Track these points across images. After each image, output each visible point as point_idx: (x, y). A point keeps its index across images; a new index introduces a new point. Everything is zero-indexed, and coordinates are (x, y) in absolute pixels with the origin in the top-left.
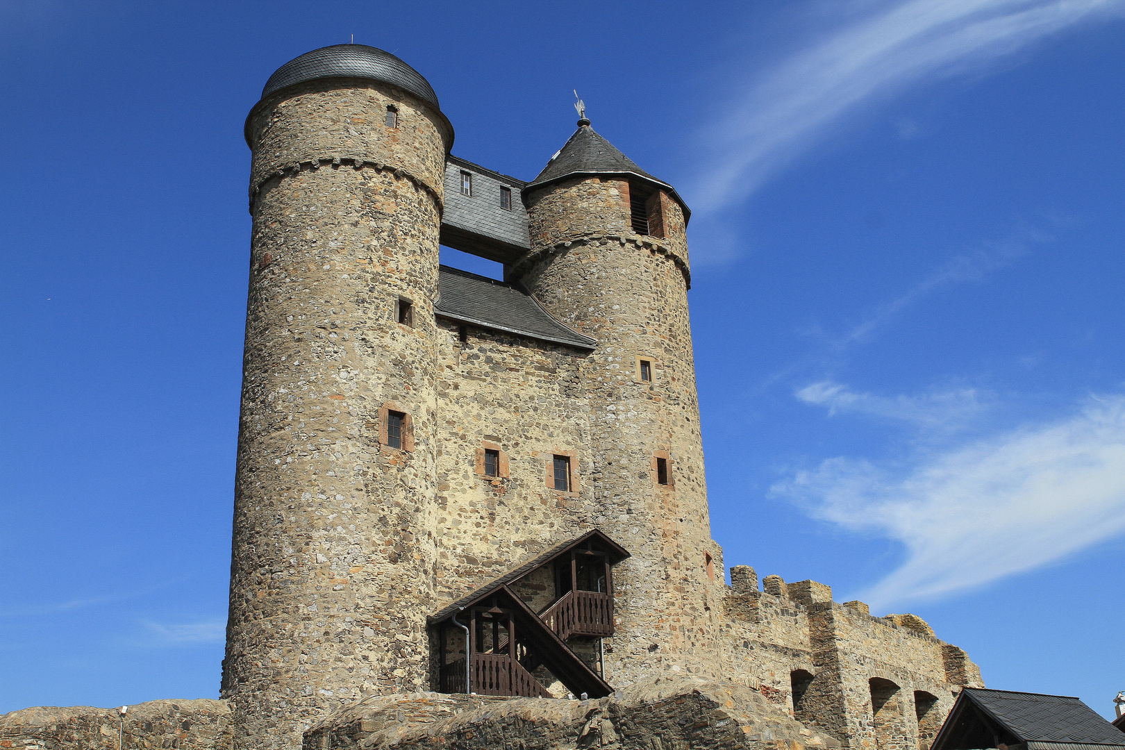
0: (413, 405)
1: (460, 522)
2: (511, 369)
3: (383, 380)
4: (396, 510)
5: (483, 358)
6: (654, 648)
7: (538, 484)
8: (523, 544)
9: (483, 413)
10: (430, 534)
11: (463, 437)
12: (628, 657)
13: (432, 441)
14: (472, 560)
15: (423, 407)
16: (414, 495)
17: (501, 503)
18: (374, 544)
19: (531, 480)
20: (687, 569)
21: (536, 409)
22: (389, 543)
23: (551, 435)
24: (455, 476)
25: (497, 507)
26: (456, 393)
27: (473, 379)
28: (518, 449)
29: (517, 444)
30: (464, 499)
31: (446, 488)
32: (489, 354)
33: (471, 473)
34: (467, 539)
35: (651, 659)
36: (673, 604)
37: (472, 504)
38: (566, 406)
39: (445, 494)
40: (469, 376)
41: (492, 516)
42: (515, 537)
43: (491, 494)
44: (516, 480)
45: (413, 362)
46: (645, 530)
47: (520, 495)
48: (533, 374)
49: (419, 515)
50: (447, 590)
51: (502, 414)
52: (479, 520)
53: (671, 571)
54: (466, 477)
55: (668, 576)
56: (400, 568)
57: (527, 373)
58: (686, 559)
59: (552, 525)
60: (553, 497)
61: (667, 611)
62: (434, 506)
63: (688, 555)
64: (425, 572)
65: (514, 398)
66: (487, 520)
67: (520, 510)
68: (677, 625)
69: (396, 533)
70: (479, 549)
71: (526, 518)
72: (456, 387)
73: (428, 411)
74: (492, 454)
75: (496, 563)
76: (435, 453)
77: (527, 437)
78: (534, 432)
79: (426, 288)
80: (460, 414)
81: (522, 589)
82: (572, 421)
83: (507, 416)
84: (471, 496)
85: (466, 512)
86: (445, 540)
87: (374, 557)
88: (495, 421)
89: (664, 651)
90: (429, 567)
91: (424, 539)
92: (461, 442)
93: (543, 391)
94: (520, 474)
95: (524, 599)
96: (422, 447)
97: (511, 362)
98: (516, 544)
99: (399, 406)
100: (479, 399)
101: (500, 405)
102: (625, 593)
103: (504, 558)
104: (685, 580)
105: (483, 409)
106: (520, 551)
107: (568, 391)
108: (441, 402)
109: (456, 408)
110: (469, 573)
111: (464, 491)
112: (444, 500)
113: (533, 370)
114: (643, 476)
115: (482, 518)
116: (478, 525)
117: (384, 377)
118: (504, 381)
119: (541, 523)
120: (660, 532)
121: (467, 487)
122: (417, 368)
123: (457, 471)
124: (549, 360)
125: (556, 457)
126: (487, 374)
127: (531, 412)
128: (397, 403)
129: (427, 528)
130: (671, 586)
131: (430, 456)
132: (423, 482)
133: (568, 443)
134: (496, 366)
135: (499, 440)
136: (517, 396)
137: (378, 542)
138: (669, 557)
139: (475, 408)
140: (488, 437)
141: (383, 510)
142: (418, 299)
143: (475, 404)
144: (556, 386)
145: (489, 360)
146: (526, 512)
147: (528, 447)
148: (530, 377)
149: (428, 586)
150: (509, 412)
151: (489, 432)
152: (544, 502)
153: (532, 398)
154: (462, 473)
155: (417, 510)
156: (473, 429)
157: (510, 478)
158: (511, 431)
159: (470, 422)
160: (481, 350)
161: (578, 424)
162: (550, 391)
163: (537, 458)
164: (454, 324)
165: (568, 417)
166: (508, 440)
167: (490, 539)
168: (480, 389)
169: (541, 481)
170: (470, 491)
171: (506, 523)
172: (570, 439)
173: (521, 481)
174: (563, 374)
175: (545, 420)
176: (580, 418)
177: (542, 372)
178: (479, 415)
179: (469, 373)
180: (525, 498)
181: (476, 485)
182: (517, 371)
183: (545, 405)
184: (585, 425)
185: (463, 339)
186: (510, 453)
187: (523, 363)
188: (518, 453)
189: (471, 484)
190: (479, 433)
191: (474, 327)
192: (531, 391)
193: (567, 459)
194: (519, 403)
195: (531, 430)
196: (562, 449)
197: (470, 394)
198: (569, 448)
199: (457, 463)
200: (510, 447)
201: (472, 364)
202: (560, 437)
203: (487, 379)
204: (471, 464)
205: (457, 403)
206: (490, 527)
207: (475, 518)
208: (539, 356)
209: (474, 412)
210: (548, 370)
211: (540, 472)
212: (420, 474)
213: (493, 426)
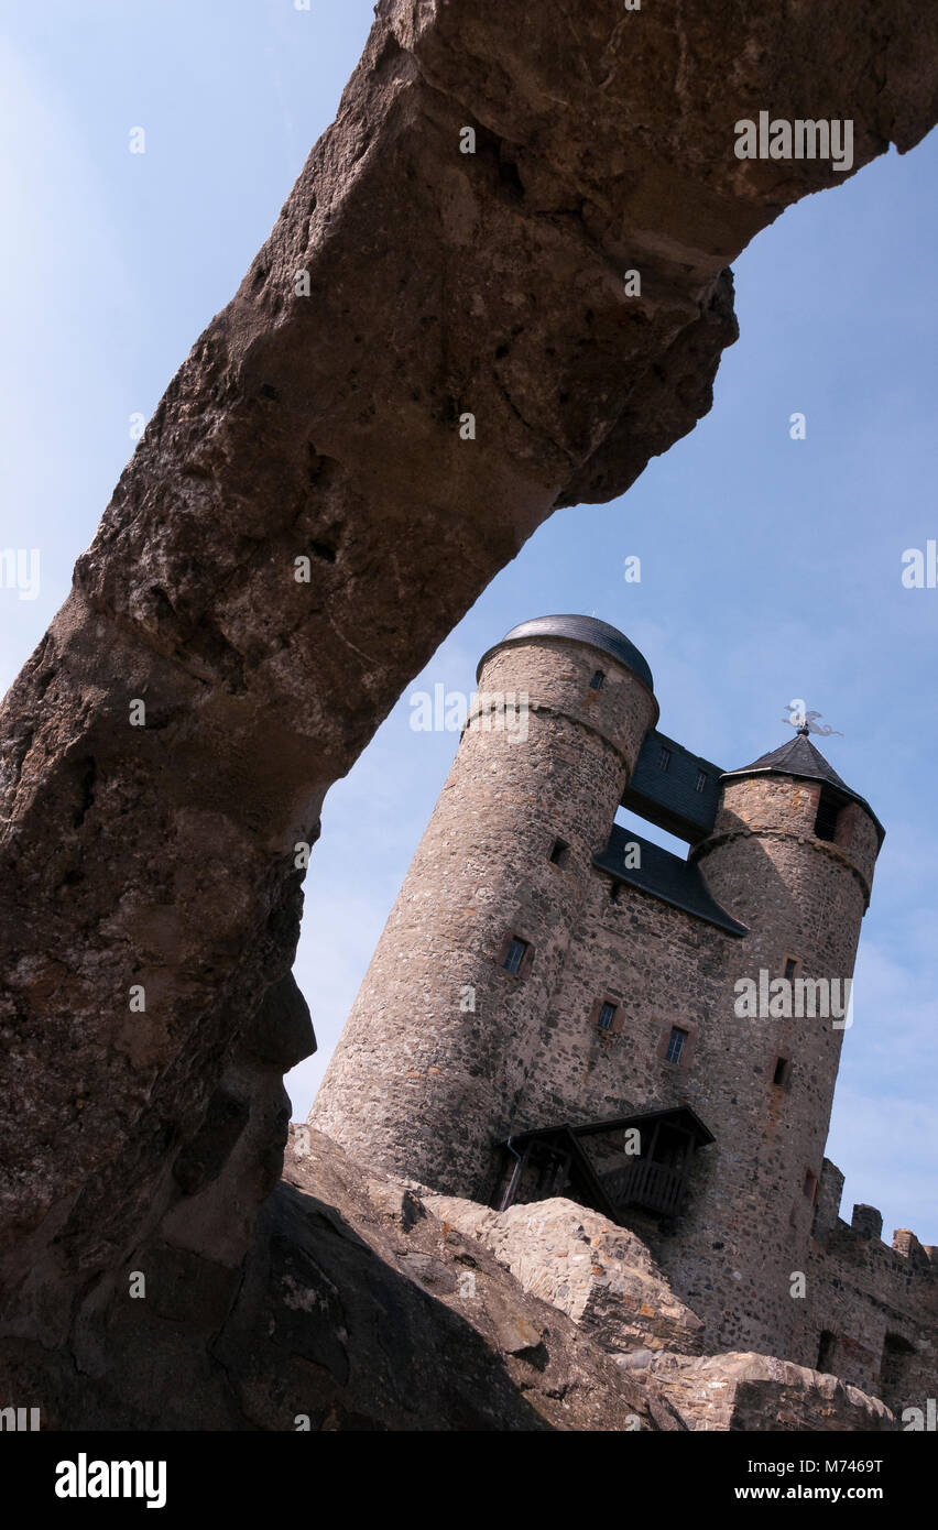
0: (540, 938)
1: (558, 1061)
2: (654, 934)
3: (517, 908)
4: (491, 1028)
5: (629, 915)
6: (719, 1246)
7: (647, 1050)
8: (616, 1101)
9: (613, 967)
10: (521, 1062)
11: (586, 984)
12: (690, 1247)
13: (551, 977)
14: (558, 1101)
15: (551, 944)
16: (516, 1019)
17: (605, 1056)
18: (460, 1052)
19: (643, 1042)
20: (780, 1178)
21: (667, 978)
22: (475, 1055)
23: (676, 1006)
24: (567, 1017)
25: (600, 1058)
26: (591, 942)
27: (613, 932)
28: (639, 1010)
29: (638, 1005)
30: (568, 1041)
31: (555, 1025)
32: (636, 914)
33: (583, 1019)
34: (560, 1080)
35: (714, 1256)
36: (754, 1208)
37: (575, 1047)
38: (701, 983)
39: (552, 1031)
40: (609, 929)
41: (592, 1065)
42: (608, 1092)
43: (598, 1044)
44: (627, 1038)
45: (554, 899)
46: (745, 1124)
47: (626, 1054)
48: (675, 944)
49: (515, 1041)
50: (524, 1121)
51: (633, 974)
52: (578, 1066)
53: (761, 1172)
54: (577, 1021)
55: (756, 1177)
56: (479, 1082)
57: (669, 942)
58: (782, 1167)
59: (651, 1092)
60: (660, 1065)
61: (745, 1214)
62: (534, 1038)
63: (786, 1164)
64: (504, 1095)
65: (648, 961)
66: (586, 1068)
67: (622, 1069)
68: (752, 1230)
69: (485, 1049)
70: (570, 1093)
71: (626, 1077)
72: (594, 936)
73: (555, 949)
74: (610, 1006)
75: (583, 1111)
76: (552, 990)
77: (650, 1002)
78: (659, 998)
79: (589, 838)
80: (590, 961)
81: (602, 1145)
82: (702, 999)
83: (636, 976)
84: (576, 1040)
85: (567, 1053)
86: (537, 1074)
87: (455, 1063)
88: (624, 978)
89: (730, 1252)
90: (510, 1093)
91: (512, 1064)
92: (582, 987)
93: (681, 962)
94: (634, 1035)
95: (599, 1154)
96: (538, 979)
97: (657, 928)
98: (608, 1099)
99: (526, 934)
100: (612, 952)
101: (633, 964)
102: (706, 1182)
103: (591, 1108)
104: (775, 1188)
105: (613, 962)
106: (609, 1108)
107: (706, 969)
108: (574, 945)
109: (588, 955)
110: (551, 1112)
111: (571, 1034)
112: (549, 1036)
113: (675, 941)
114: (757, 1070)
115: (581, 1064)
116: (575, 1069)
117: (519, 905)
118: (644, 943)
119: (640, 1086)
120: (761, 1131)
121: (575, 1031)
122: (555, 906)
123: (570, 1013)
124: (696, 936)
125: (675, 1028)
126: (628, 932)
127: (662, 979)
128: (525, 932)
129: (521, 1054)
130: (757, 1189)
131: (543, 990)
132: (529, 1012)
134: (640, 928)
135: (621, 996)
136: (653, 961)
137: (464, 1051)
138: (763, 1159)
139: (606, 960)
140: (610, 990)
141: (479, 1024)
142: (576, 844)
143: (608, 957)
144: (696, 962)
146: (628, 1072)
147: (648, 1012)
148: (671, 946)
149: (503, 1109)
150: (640, 973)
151: (614, 986)
152: (649, 1067)
153: (667, 966)
154: (574, 1016)
155: (515, 1035)
156: (599, 979)
157: (622, 1034)
158: (636, 991)
159: (597, 972)
160: (629, 909)
161: (708, 1004)
162: (688, 965)
163: (655, 1023)
164: (608, 878)
165: (700, 994)
166: (631, 998)
167: (584, 1086)
168: (617, 943)
169: (653, 1046)
170: (577, 1035)
171: (604, 1076)
172: (695, 1015)
173: (633, 1041)
174: (705, 952)
175: (673, 991)
176: (711, 998)
177: (686, 945)
178: (608, 968)
179: (611, 926)
180: (632, 1058)
181: (585, 1031)
182: (660, 937)
183: (679, 976)
184: (715, 1006)
185: (614, 894)
186: (630, 1011)
187: (669, 931)
188: (637, 1014)
189: (580, 1029)
190: (604, 984)
191: (629, 886)
192: (668, 960)
193: (686, 1033)
194: (652, 967)
195: (657, 995)
196: (684, 1022)
197: (606, 946)
198: (693, 1024)
199: (573, 1006)
200: (631, 1006)
201: (616, 918)
202: (684, 1010)
203: (628, 937)
204: (586, 1010)
205: (590, 950)
206: (587, 1074)
207: (574, 1062)
208: (685, 929)
209: (605, 963)
210: (691, 944)
211: (655, 1037)
212: (527, 1002)
213: (620, 982)
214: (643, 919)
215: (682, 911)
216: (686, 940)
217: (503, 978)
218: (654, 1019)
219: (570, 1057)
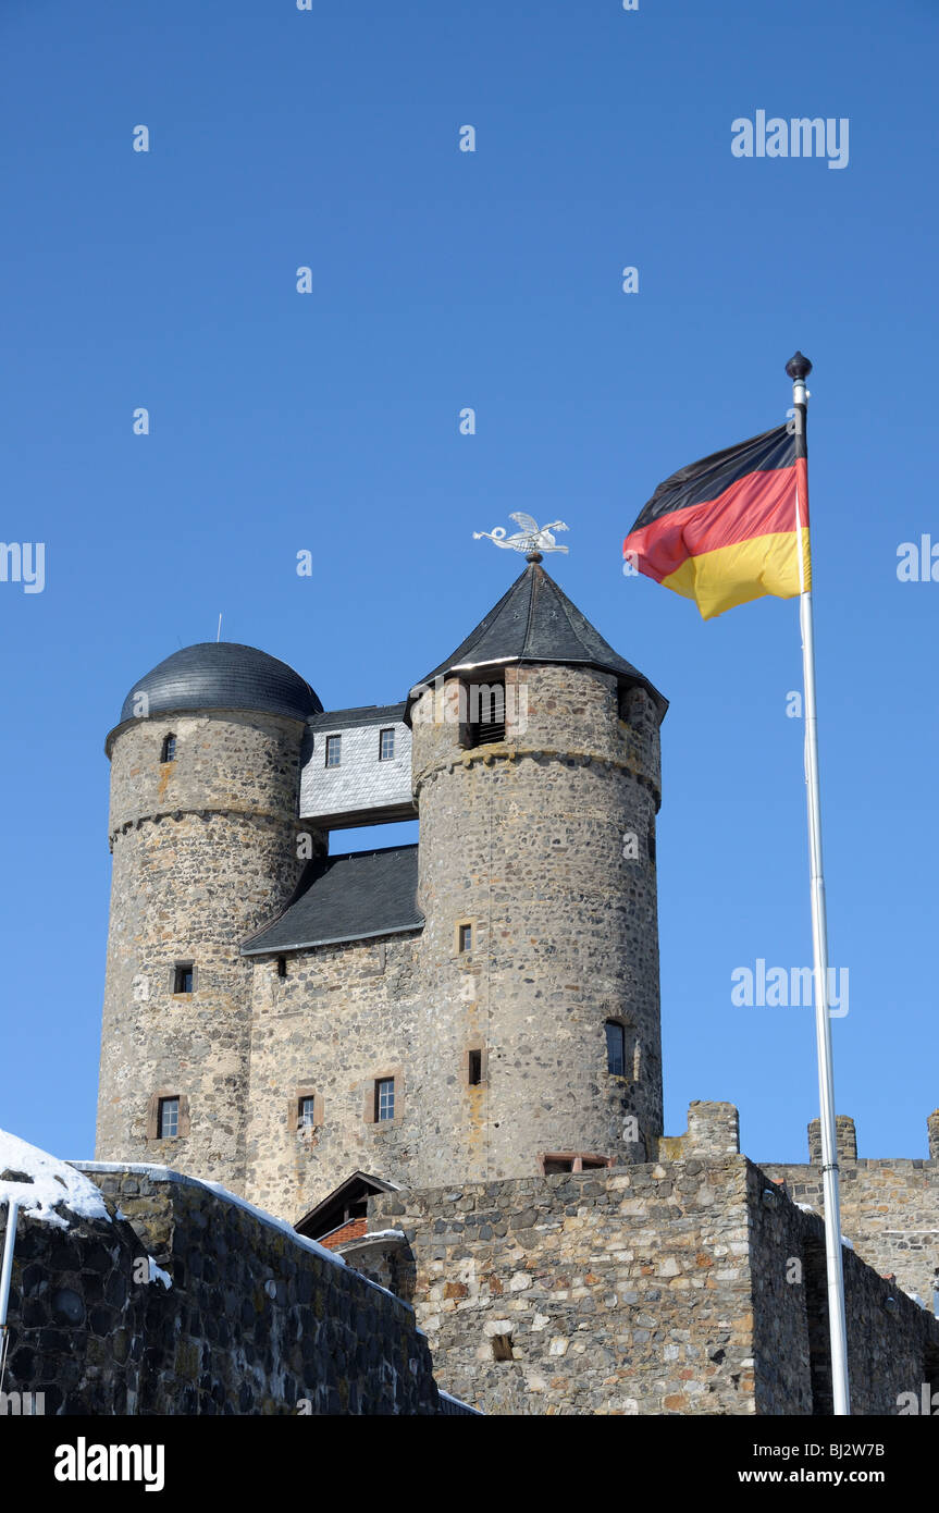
2: (332, 989)
3: (154, 1067)
5: (302, 984)
7: (353, 1124)
9: (298, 1056)
11: (276, 1092)
17: (313, 1157)
19: (348, 1118)
21: (358, 1029)
23: (373, 1056)
24: (264, 1142)
25: (308, 1164)
26: (271, 1041)
27: (289, 1016)
28: (336, 1085)
29: (334, 1080)
30: (272, 1166)
31: (255, 1157)
32: (309, 978)
33: (282, 1132)
37: (281, 1167)
38: (395, 1011)
40: (286, 1015)
41: (301, 1176)
43: (302, 1151)
44: (330, 1125)
45: (192, 1032)
47: (333, 1142)
48: (357, 986)
51: (321, 1048)
54: (276, 1138)
57: (351, 986)
60: (370, 1133)
65: (333, 1024)
66: (297, 1183)
67: (333, 1161)
72: (271, 1033)
76: (234, 1123)
77: (345, 1068)
78: (352, 1060)
80: (274, 1064)
82: (400, 1029)
83: (324, 1049)
84: (280, 1159)
85: (275, 1179)
88: (312, 1060)
92: (272, 1098)
93: (369, 1002)
94: (336, 1116)
97: (334, 980)
100: (296, 1040)
101: (319, 1038)
105: (297, 1050)
107: (396, 992)
109: (267, 1058)
111: (273, 1156)
113: (357, 981)
114: (451, 1080)
115: (291, 1181)
117: (155, 1063)
118: (324, 1006)
120: (467, 1148)
121: (276, 1150)
122: (198, 1038)
123: (266, 1134)
124: (377, 960)
125: (377, 1081)
126: (305, 1006)
127: (352, 1034)
128: (170, 1087)
133: (394, 1059)
134: (316, 991)
135: (313, 1081)
136: (338, 1020)
139: (289, 1052)
140: (300, 1083)
142: (203, 954)
143: (291, 1048)
144: (384, 991)
145: (309, 986)
146: (339, 1161)
147: (345, 1081)
148: (355, 990)
150: (328, 1043)
151: (304, 1076)
152: (360, 1142)
153: (355, 1016)
154: (272, 1135)
156: (288, 1077)
157: (325, 1124)
158: (328, 1067)
159: (284, 1071)
160: (303, 977)
161: (406, 1031)
162: (377, 1000)
163: (356, 1089)
164: (270, 958)
165: (396, 1026)
166: (324, 1078)
167: (300, 1204)
168: (297, 1025)
169: (358, 1116)
170: (280, 1154)
171: (317, 1180)
172: (395, 1052)
173: (338, 1123)
174: (393, 971)
175: (367, 1040)
176: (410, 1021)
177: (368, 979)
178: (294, 1059)
179: (286, 1010)
180: (340, 1144)
181: (287, 1145)
182: (340, 987)
183: (370, 1019)
184: (415, 1028)
185: (282, 972)
186: (327, 1093)
187: (347, 975)
188: (335, 1090)
189: (282, 1144)
190: (293, 1080)
191: (293, 954)
192: (353, 1008)
193: (391, 1079)
194: (339, 1028)
195: (351, 1057)
196: (383, 1068)
197: (286, 1036)
198: (396, 1064)
199: (268, 1125)
200: (326, 1087)
201: (290, 997)
202: (383, 1054)
203: (306, 1011)
204: (283, 1120)
205: (271, 1052)
206: (299, 1189)
207: (284, 1184)
208: (364, 960)
209: (289, 1057)
210: (375, 973)
211: (358, 1106)
212: (197, 1157)
213: (308, 1067)
214: (317, 980)
215: (355, 943)
216: (368, 972)
217: (158, 1151)
218: (353, 1085)
219: (278, 1181)
